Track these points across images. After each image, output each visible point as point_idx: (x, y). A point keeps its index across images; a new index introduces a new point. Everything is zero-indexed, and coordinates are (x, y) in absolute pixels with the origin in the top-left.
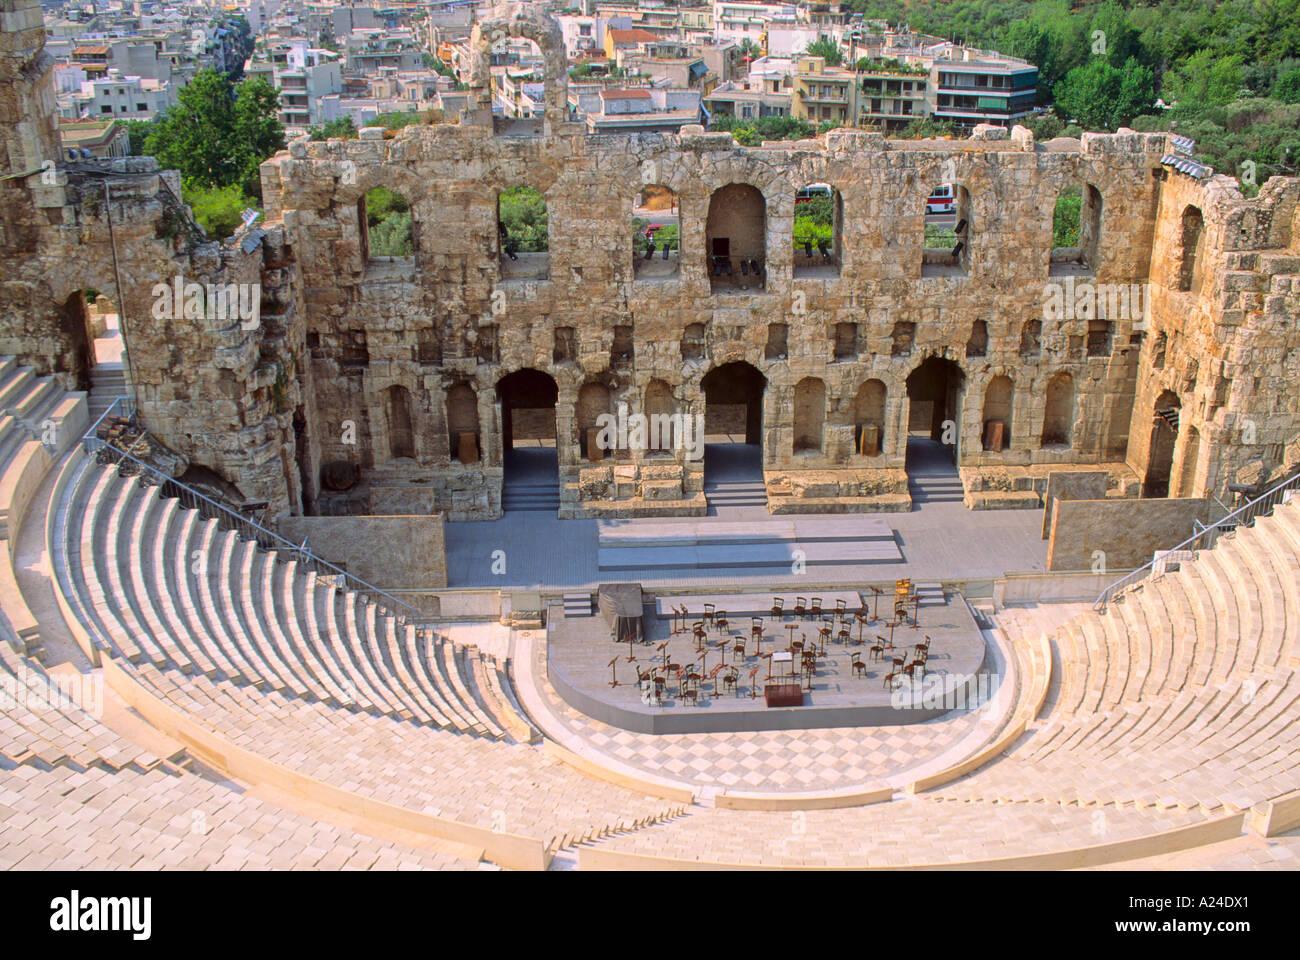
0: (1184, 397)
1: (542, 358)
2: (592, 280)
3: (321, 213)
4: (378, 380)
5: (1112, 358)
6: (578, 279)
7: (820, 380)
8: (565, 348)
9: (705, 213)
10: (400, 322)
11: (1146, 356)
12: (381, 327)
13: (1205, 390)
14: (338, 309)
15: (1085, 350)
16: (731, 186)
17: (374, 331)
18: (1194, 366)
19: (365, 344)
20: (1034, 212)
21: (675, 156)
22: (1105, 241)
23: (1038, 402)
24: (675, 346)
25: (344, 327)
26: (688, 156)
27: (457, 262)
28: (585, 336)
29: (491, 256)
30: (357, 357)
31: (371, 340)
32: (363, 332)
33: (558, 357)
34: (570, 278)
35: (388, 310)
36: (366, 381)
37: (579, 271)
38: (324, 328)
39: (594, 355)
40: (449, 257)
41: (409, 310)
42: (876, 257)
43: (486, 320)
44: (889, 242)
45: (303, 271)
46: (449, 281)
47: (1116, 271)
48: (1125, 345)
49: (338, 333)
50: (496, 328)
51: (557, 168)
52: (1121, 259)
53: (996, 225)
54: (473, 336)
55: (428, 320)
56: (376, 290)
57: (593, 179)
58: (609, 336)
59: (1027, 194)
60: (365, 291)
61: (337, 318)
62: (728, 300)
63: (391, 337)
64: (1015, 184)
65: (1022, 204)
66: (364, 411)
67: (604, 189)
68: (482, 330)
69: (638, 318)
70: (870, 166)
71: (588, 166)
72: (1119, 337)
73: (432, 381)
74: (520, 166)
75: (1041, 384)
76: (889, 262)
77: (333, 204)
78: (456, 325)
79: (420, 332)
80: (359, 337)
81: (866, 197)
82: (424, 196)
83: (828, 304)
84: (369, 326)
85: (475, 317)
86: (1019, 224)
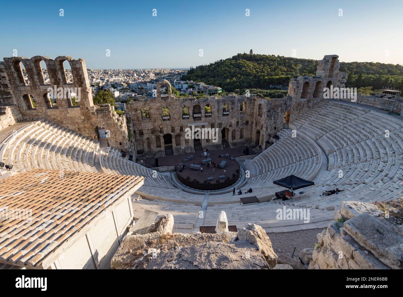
0: (261, 131)
1: (170, 132)
2: (177, 120)
3: (135, 112)
4: (145, 137)
5: (249, 126)
6: (175, 120)
8: (173, 130)
9: (192, 109)
10: (148, 128)
11: (254, 125)
12: (145, 129)
13: (264, 129)
14: (138, 127)
15: (245, 125)
16: (196, 105)
18: (262, 126)
20: (238, 107)
21: (188, 101)
22: (247, 110)
23: (239, 133)
25: (139, 129)
26: (190, 101)
27: (156, 118)
28: (176, 128)
30: (141, 134)
31: (144, 131)
32: (142, 130)
33: (172, 132)
34: (173, 120)
35: (146, 126)
36: (143, 137)
38: (136, 130)
39: (177, 130)
40: (155, 118)
41: (149, 126)
42: (217, 114)
43: (161, 127)
44: (218, 112)
45: (133, 121)
46: (155, 121)
47: (249, 114)
48: (251, 124)
49: (138, 130)
50: (162, 128)
51: (171, 104)
52: (250, 112)
53: (232, 108)
54: (159, 129)
55: (152, 127)
56: (144, 123)
57: (176, 105)
58: (180, 128)
59: (237, 104)
60: (142, 124)
61: (138, 128)
62: (196, 121)
63: (147, 130)
64: (235, 102)
65: (236, 105)
66: (143, 142)
67: (178, 107)
68: (160, 128)
69: (184, 125)
70: (215, 101)
71: (175, 103)
72: (250, 123)
73: (153, 137)
74: (165, 104)
75: (239, 130)
76: (218, 115)
77: (137, 110)
78: (157, 128)
79: (151, 129)
80: (142, 131)
81: (215, 106)
82: (151, 109)
83: (210, 121)
84: (143, 129)
85: (159, 126)
86: (236, 108)
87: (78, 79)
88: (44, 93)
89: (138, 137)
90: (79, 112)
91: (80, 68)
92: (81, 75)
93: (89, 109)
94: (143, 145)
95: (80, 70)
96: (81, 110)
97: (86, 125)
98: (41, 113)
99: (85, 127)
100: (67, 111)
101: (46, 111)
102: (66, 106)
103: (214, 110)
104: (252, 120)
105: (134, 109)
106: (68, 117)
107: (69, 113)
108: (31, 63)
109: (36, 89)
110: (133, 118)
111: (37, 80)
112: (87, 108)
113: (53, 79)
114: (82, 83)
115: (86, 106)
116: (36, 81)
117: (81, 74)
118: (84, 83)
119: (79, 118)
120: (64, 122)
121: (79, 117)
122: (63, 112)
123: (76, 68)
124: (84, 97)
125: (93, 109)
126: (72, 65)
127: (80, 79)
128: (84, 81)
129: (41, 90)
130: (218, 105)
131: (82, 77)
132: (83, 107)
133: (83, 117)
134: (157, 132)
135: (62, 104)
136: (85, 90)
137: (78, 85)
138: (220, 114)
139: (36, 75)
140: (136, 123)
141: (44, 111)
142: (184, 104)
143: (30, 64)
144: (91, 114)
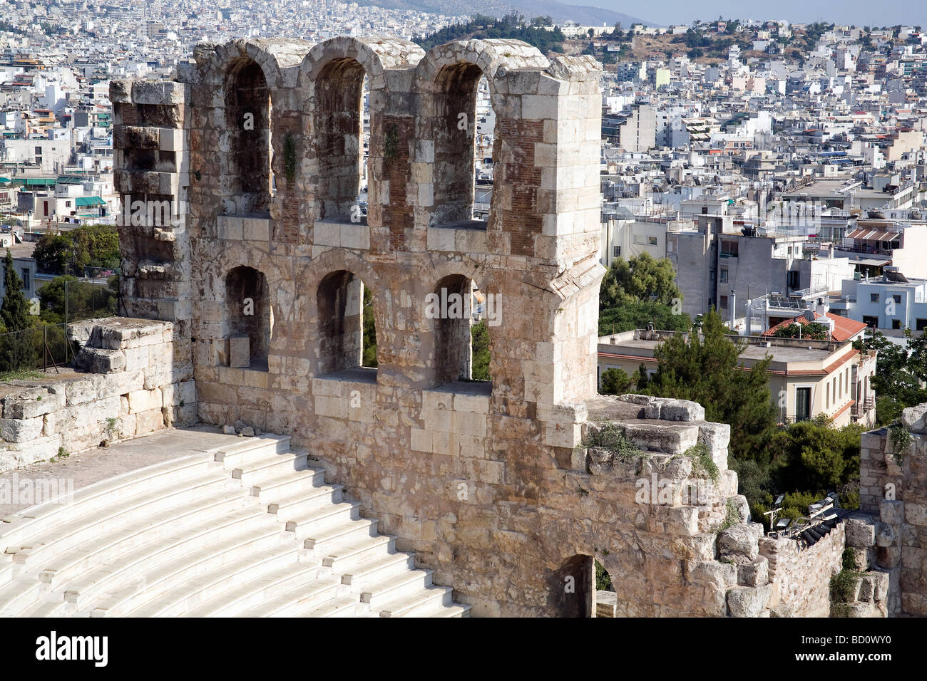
87: (517, 198)
88: (326, 271)
90: (485, 424)
91: (540, 124)
92: (539, 171)
93: (543, 416)
95: (540, 138)
96: (494, 416)
97: (504, 536)
98: (284, 393)
99: (497, 550)
100: (418, 406)
101: (310, 386)
102: (416, 369)
106: (417, 454)
107: (421, 424)
108: (304, 78)
109: (294, 238)
111: (311, 187)
112: (532, 411)
113: (386, 185)
114: (536, 224)
115: (529, 397)
116: (305, 192)
117: (537, 164)
118: (547, 230)
119: (470, 468)
120: (386, 483)
121: (475, 464)
122: (395, 408)
123: (521, 123)
124: (525, 327)
125: (565, 419)
126: (505, 102)
127: (530, 197)
128: (547, 218)
129: (316, 251)
131: (545, 186)
132: (510, 396)
133: (494, 472)
135: (403, 354)
136: (541, 276)
137: (507, 239)
139: (310, 156)
141: (302, 387)
143: (299, 84)
144: (545, 460)
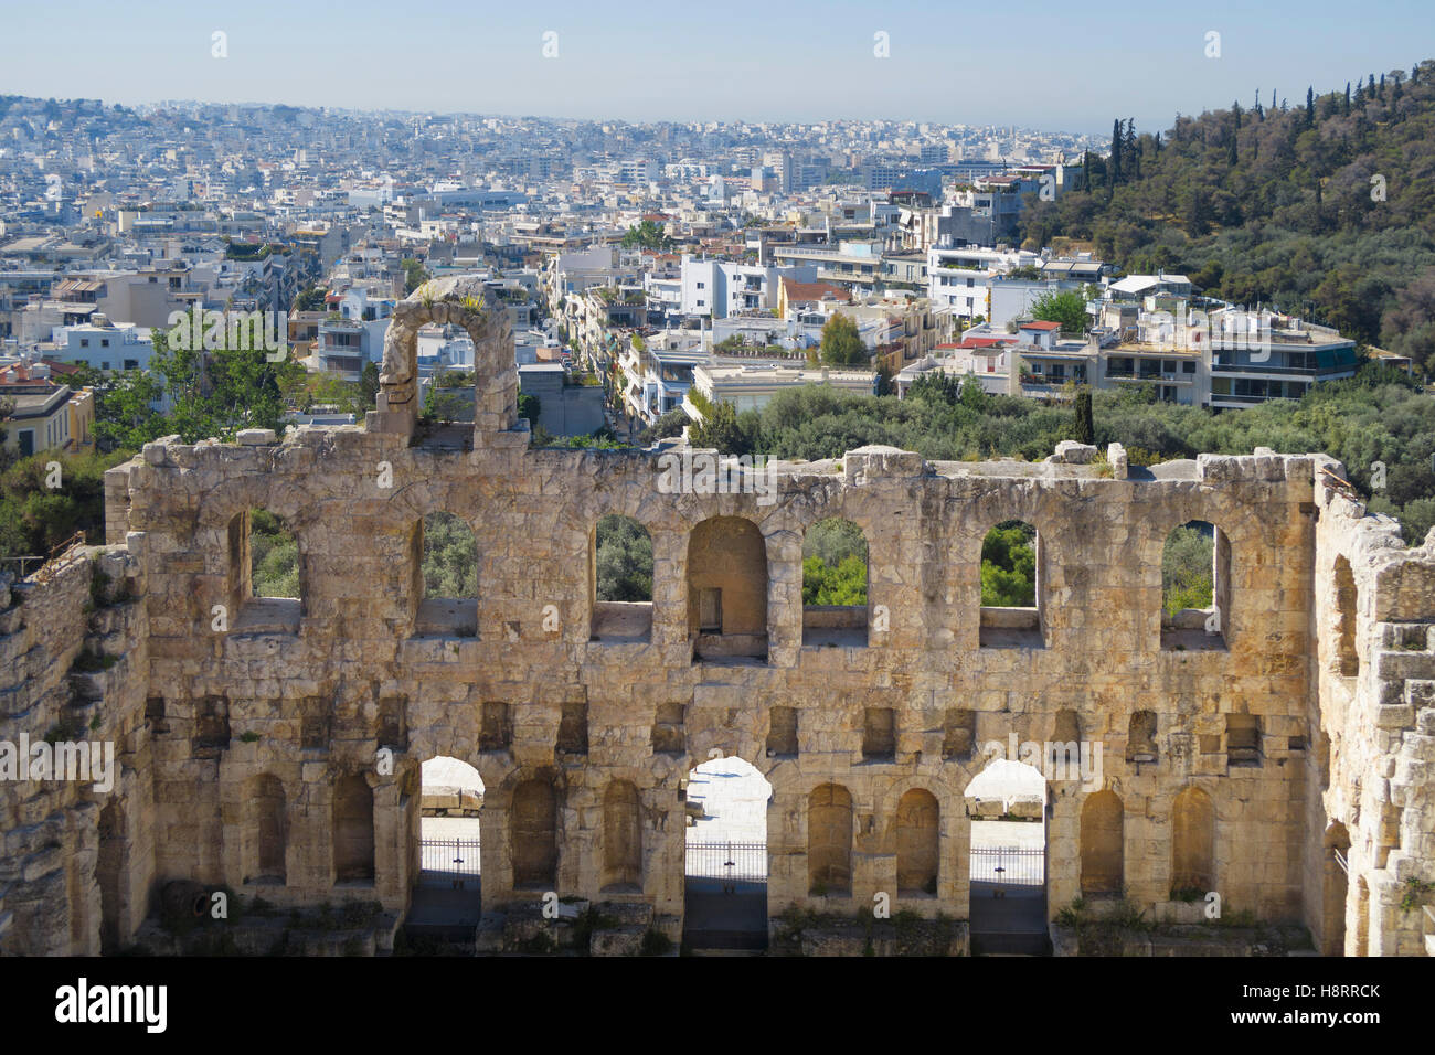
1: (464, 744)
2: (533, 640)
3: (181, 537)
4: (243, 766)
5: (1266, 770)
6: (513, 637)
7: (844, 789)
8: (495, 733)
9: (683, 554)
10: (275, 686)
12: (250, 692)
14: (192, 667)
15: (1224, 759)
16: (717, 519)
17: (238, 701)
19: (228, 716)
20: (1135, 566)
23: (1161, 832)
24: (646, 732)
25: (200, 692)
27: (353, 608)
28: (523, 717)
29: (402, 603)
30: (216, 736)
31: (236, 711)
32: (226, 700)
33: (485, 747)
34: (504, 634)
35: (259, 670)
36: (224, 767)
37: (516, 626)
38: (174, 692)
40: (344, 602)
41: (287, 672)
42: (917, 621)
43: (388, 688)
44: (932, 599)
45: (150, 612)
46: (343, 635)
47: (1260, 643)
48: (1284, 751)
49: (191, 701)
50: (404, 701)
51: (489, 490)
52: (1264, 627)
53: (1079, 578)
54: (372, 710)
55: (313, 688)
56: (245, 644)
57: (536, 506)
58: (554, 717)
59: (1122, 535)
60: (230, 644)
61: (192, 680)
62: (716, 672)
63: (263, 709)
64: (1106, 524)
65: (1113, 552)
66: (219, 812)
67: (551, 520)
68: (385, 703)
69: (594, 693)
70: (902, 495)
71: (530, 489)
72: (1275, 743)
73: (313, 773)
74: (441, 486)
75: (1162, 804)
76: (934, 626)
77: (195, 526)
78: (350, 694)
79: (302, 703)
80: (220, 708)
81: (897, 539)
82: (314, 520)
83: (851, 682)
84: (233, 692)
85: (376, 684)
86: (1114, 577)
89: (180, 756)
94: (217, 841)
103: (890, 571)
104: (1294, 709)
105: (172, 514)
110: (159, 588)
130: (934, 535)
134: (356, 733)
138: (953, 621)
140: (175, 628)
142: (602, 495)
